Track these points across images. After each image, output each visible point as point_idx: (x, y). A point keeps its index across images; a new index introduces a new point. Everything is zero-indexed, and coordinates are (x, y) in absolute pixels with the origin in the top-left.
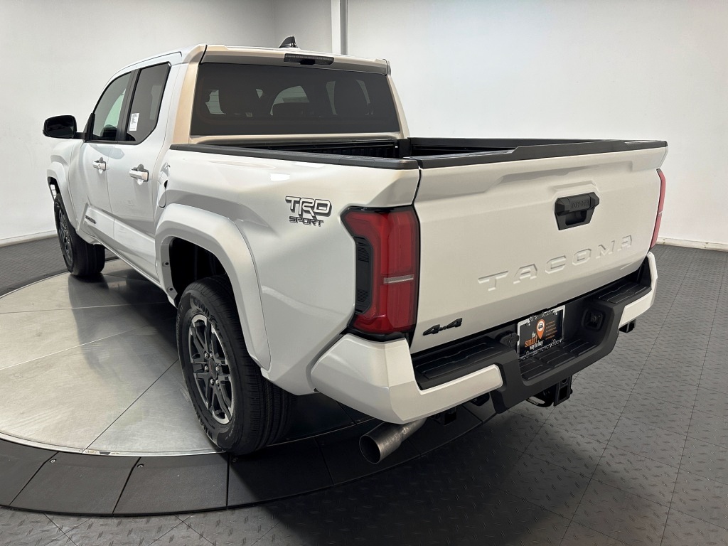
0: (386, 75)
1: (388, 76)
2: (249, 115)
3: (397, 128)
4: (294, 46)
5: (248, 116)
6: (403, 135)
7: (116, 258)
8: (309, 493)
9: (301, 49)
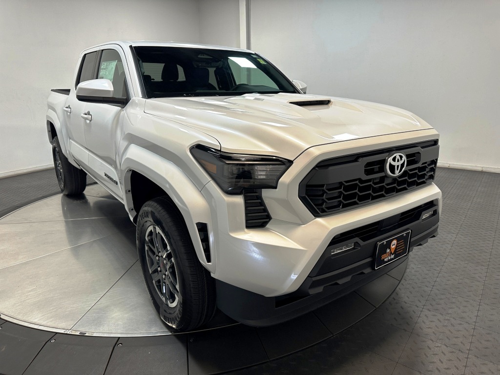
7: (96, 183)
8: (251, 367)
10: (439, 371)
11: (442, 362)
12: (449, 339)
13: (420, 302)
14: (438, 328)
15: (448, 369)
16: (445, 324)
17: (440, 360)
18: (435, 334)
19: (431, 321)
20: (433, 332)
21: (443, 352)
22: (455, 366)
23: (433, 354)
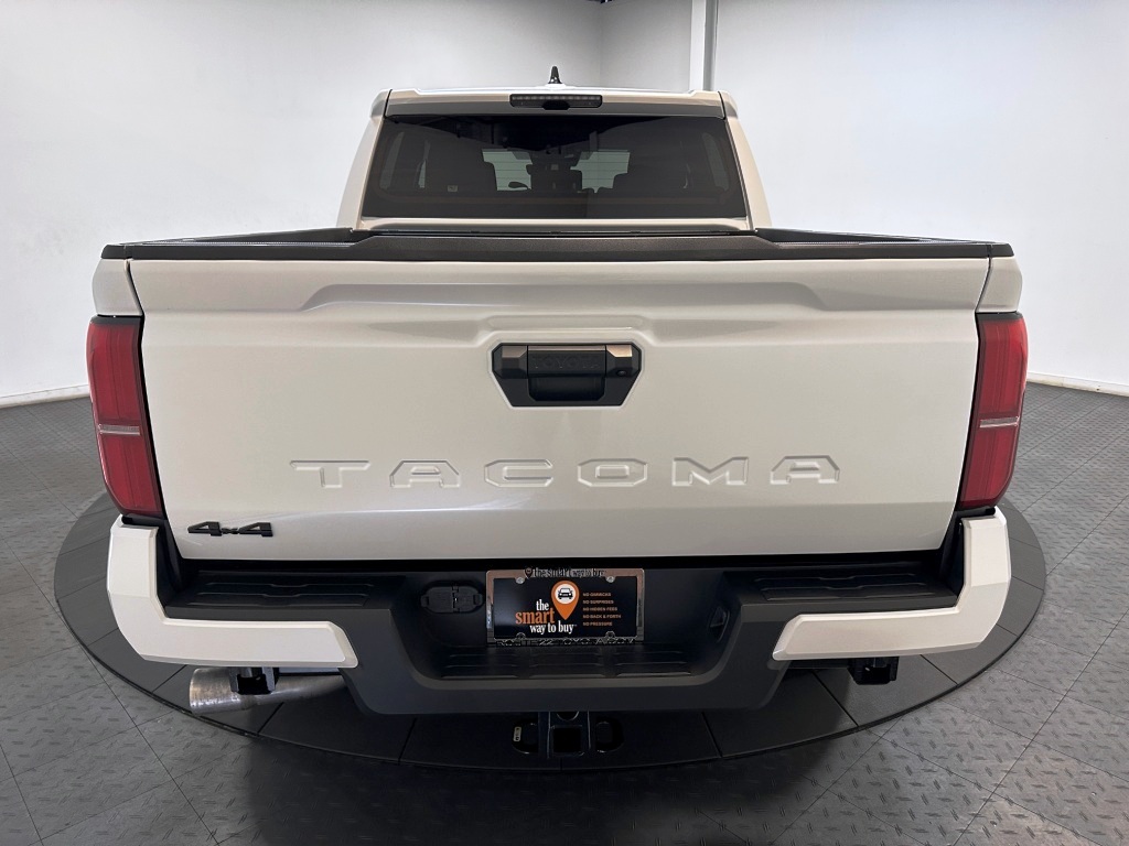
0: (725, 118)
1: (730, 120)
2: (455, 189)
3: (741, 210)
4: (559, 82)
5: (449, 190)
6: (751, 225)
9: (567, 85)
10: (1086, 819)
11: (1094, 804)
12: (1118, 762)
13: (1061, 683)
14: (1095, 737)
15: (1105, 817)
16: (1113, 732)
17: (1090, 799)
18: (1087, 749)
19: (1081, 723)
20: (1083, 745)
21: (1099, 785)
22: (1124, 814)
23: (1077, 787)
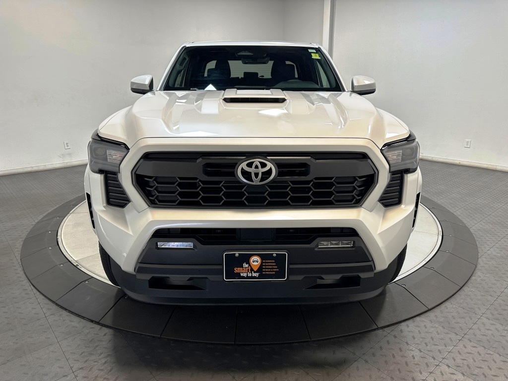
10: (485, 376)
11: (490, 369)
12: (504, 349)
13: (480, 310)
14: (494, 337)
15: (495, 376)
16: (503, 334)
17: (488, 367)
18: (489, 342)
19: (488, 330)
20: (488, 340)
21: (493, 360)
22: (505, 375)
23: (482, 360)
